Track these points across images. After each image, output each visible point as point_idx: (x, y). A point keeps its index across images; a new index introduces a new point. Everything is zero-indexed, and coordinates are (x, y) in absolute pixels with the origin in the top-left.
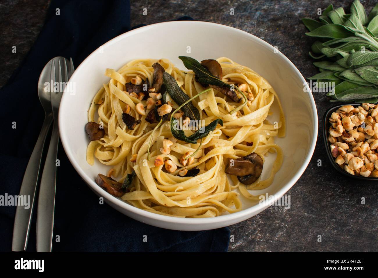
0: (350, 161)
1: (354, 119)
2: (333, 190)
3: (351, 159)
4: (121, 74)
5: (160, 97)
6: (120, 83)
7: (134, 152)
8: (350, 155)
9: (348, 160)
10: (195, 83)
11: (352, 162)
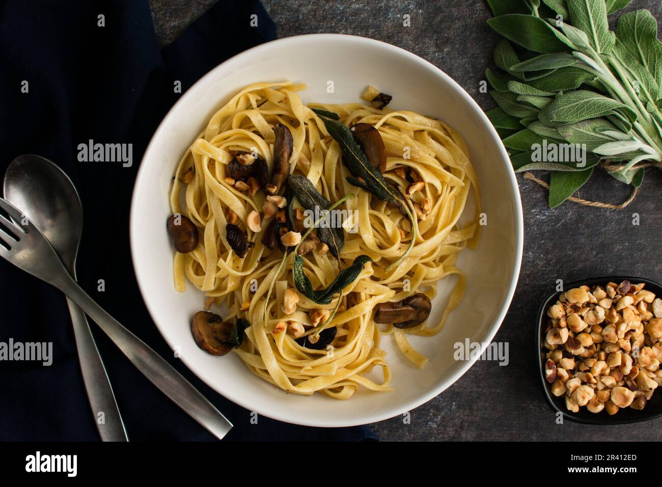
0: (573, 392)
1: (587, 317)
2: (532, 264)
3: (576, 388)
4: (218, 147)
5: (284, 205)
6: (218, 162)
7: (246, 298)
8: (574, 383)
9: (571, 390)
10: (341, 166)
11: (575, 396)
